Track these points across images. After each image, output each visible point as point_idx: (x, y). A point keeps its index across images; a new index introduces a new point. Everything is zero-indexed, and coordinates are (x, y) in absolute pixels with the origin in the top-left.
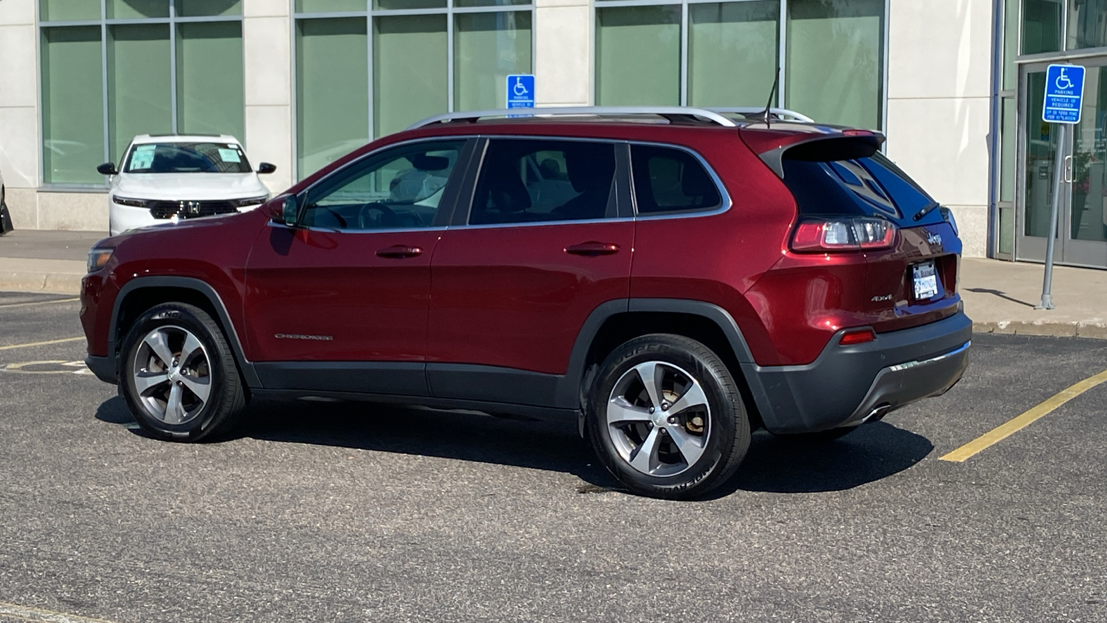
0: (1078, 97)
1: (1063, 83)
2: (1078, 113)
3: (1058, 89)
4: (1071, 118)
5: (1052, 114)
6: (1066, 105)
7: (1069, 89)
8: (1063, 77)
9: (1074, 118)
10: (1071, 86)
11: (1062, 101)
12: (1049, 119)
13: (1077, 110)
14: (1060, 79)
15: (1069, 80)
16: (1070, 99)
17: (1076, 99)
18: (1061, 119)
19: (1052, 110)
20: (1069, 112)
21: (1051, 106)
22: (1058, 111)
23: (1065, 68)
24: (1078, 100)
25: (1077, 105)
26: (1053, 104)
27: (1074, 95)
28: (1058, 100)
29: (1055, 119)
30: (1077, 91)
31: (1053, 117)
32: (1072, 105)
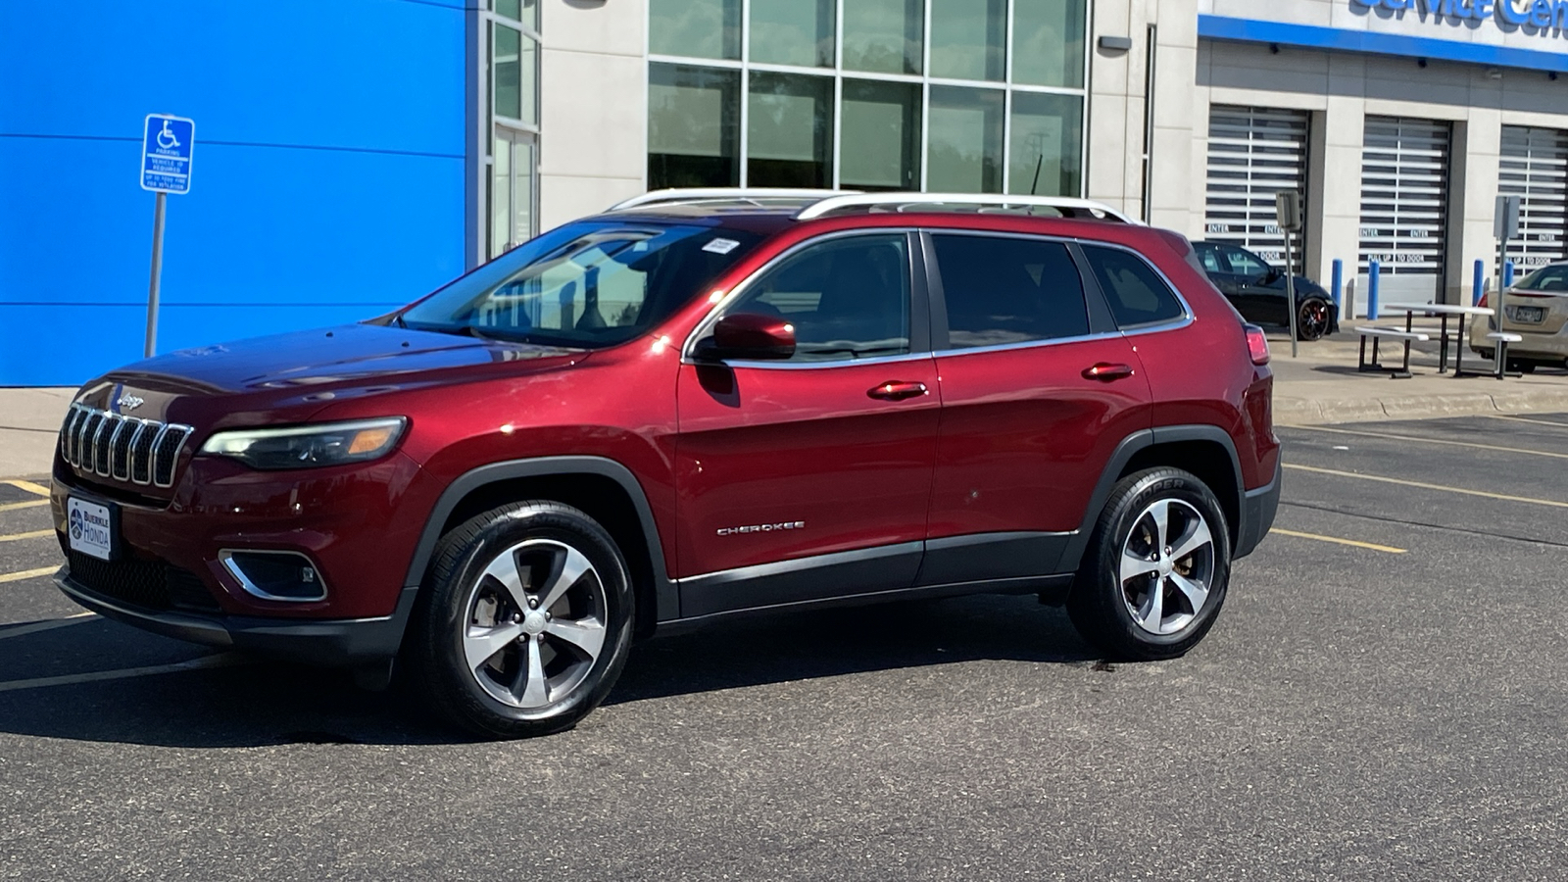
0: (185, 159)
1: (168, 141)
2: (187, 180)
3: (160, 148)
4: (178, 186)
5: (153, 180)
6: (171, 169)
7: (174, 148)
8: (167, 133)
9: (182, 187)
10: (177, 144)
11: (167, 164)
12: (149, 186)
13: (184, 176)
14: (162, 135)
15: (173, 137)
16: (176, 162)
17: (184, 163)
18: (165, 187)
19: (153, 175)
20: (174, 178)
21: (151, 169)
22: (160, 176)
23: (169, 121)
24: (186, 164)
25: (185, 170)
26: (154, 167)
27: (181, 156)
28: (161, 162)
29: (158, 186)
30: (184, 151)
31: (155, 184)
32: (179, 170)
